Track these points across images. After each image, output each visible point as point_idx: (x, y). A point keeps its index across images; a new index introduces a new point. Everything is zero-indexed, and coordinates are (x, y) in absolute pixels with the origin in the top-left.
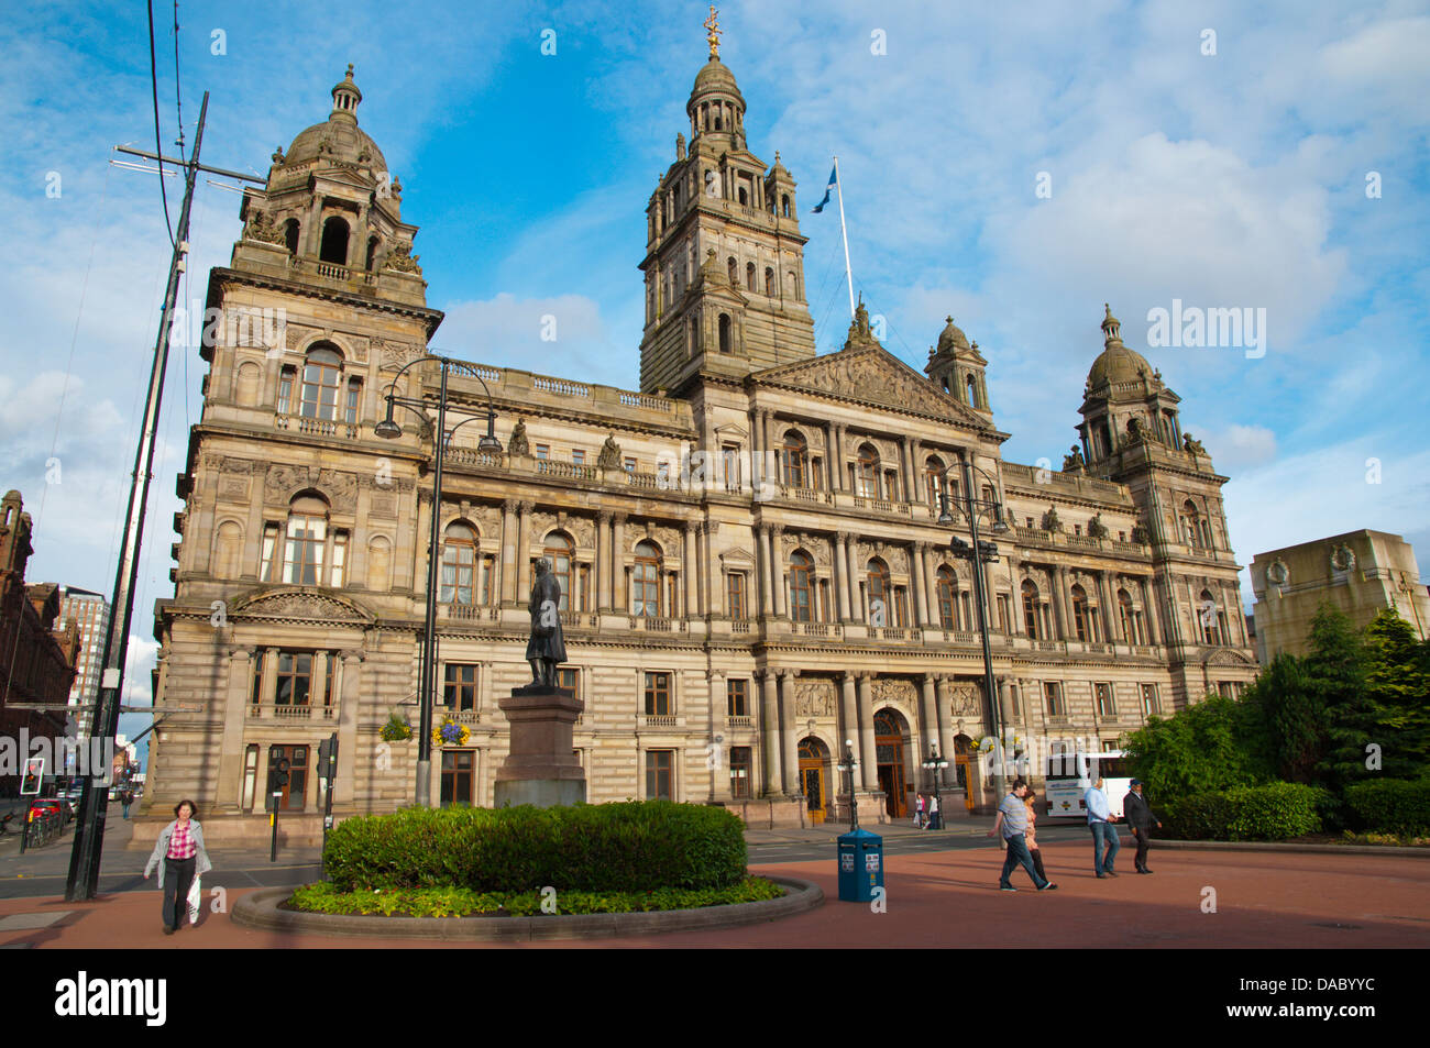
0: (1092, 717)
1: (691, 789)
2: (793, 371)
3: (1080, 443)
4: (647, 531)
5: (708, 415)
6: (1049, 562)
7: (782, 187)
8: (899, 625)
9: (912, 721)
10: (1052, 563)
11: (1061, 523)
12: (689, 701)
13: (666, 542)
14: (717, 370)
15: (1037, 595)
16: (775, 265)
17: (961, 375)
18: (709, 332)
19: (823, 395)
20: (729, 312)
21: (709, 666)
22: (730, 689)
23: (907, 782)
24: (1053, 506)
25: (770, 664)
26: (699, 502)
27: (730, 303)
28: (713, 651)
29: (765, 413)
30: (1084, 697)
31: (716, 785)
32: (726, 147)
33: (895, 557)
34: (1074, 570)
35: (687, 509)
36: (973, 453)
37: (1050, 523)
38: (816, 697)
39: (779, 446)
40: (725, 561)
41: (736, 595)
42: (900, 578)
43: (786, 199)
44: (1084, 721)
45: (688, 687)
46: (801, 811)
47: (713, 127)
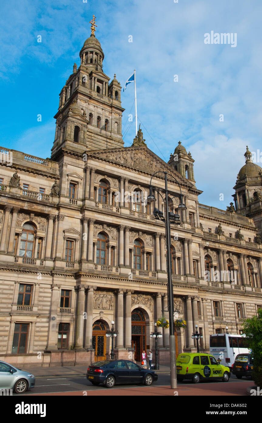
0: (235, 319)
1: (36, 343)
2: (105, 153)
3: (234, 202)
4: (30, 218)
5: (64, 168)
6: (217, 248)
7: (115, 88)
8: (147, 269)
9: (151, 315)
10: (219, 248)
11: (223, 232)
12: (41, 299)
13: (39, 223)
14: (71, 149)
15: (212, 262)
16: (110, 118)
17: (183, 165)
18: (69, 133)
19: (119, 165)
20: (80, 126)
21: (53, 282)
22: (62, 294)
23: (147, 344)
24: (220, 224)
25: (82, 283)
26: (56, 206)
27: (80, 122)
28: (55, 275)
29: (91, 170)
30: (231, 309)
31: (50, 342)
32: (93, 69)
33: (147, 239)
34: (228, 252)
35: (50, 209)
36: (185, 197)
37: (219, 231)
38: (104, 300)
39: (97, 185)
40: (66, 234)
41: (69, 249)
42: (149, 248)
43: (117, 93)
44: (231, 320)
45: (40, 292)
46: (91, 357)
47: (89, 62)
